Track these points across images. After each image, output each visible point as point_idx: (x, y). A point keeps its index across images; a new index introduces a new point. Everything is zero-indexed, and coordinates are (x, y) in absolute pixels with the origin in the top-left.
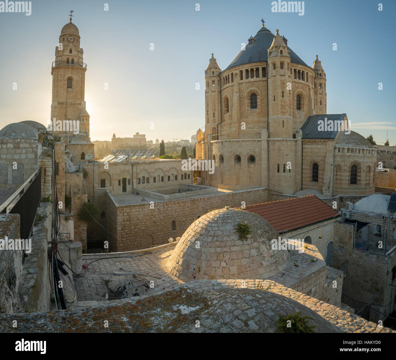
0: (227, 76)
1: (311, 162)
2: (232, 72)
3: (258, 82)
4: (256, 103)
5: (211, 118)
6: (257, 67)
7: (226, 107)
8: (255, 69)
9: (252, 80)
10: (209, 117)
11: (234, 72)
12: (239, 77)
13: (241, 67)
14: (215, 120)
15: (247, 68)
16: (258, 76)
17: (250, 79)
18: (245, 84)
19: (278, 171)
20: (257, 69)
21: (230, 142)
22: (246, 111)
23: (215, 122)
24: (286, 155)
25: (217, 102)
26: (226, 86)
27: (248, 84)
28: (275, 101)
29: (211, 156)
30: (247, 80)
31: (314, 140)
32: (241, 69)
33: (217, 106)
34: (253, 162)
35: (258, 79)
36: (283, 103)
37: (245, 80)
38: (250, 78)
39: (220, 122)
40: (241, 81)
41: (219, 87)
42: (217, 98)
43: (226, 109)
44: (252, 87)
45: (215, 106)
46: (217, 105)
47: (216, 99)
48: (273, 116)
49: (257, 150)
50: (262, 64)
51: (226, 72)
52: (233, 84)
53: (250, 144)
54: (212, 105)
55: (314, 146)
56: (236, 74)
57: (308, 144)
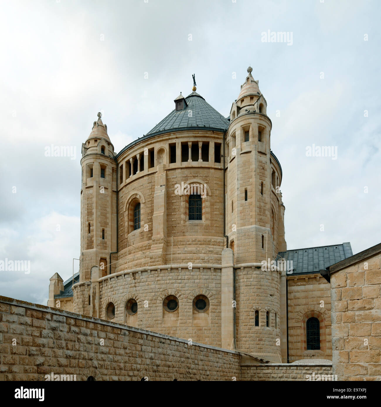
0: (138, 157)
1: (306, 315)
2: (150, 147)
3: (206, 170)
4: (200, 210)
5: (97, 239)
6: (205, 140)
7: (131, 220)
8: (200, 145)
9: (195, 164)
10: (92, 237)
11: (157, 147)
12: (166, 157)
13: (173, 136)
14: (106, 243)
15: (185, 140)
16: (206, 158)
17: (190, 163)
18: (179, 170)
19: (257, 324)
20: (206, 146)
21: (153, 272)
22: (182, 222)
23: (105, 248)
24: (271, 295)
25: (109, 210)
26: (133, 177)
27: (186, 172)
28: (246, 200)
29: (100, 308)
30: (185, 164)
31: (312, 276)
32: (173, 141)
33: (110, 218)
34: (202, 311)
35: (205, 164)
36: (262, 204)
37: (179, 163)
38: (190, 160)
39: (115, 250)
40: (173, 166)
41: (115, 183)
42: (110, 202)
43: (131, 223)
44: (194, 177)
45: (106, 218)
46: (109, 215)
47: (109, 204)
48: (243, 228)
49: (212, 285)
50: (216, 136)
51: (136, 148)
52: (152, 170)
53: (198, 273)
54: (99, 213)
55: (310, 287)
56: (161, 151)
57: (299, 283)
